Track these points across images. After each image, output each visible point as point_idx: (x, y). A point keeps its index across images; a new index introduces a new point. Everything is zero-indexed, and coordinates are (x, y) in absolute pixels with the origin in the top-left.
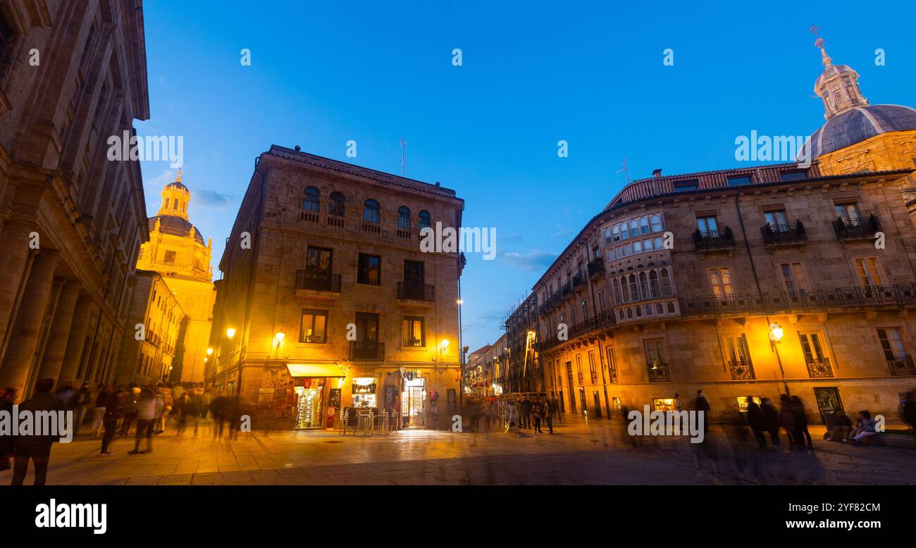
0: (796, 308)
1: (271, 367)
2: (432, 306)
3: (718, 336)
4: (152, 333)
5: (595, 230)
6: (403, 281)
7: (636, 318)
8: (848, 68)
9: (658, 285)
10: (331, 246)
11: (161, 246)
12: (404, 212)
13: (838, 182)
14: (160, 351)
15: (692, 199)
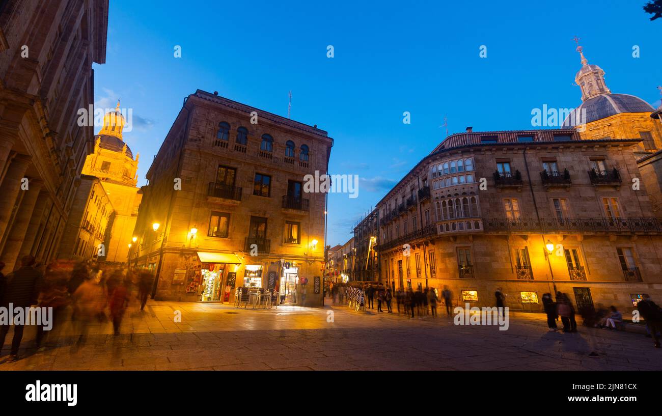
0: (563, 230)
1: (186, 254)
2: (307, 214)
3: (509, 248)
4: (88, 223)
5: (424, 167)
6: (287, 195)
7: (451, 231)
8: (598, 68)
9: (468, 209)
10: (236, 166)
11: (99, 157)
12: (290, 145)
13: (592, 144)
14: (93, 237)
15: (494, 149)
